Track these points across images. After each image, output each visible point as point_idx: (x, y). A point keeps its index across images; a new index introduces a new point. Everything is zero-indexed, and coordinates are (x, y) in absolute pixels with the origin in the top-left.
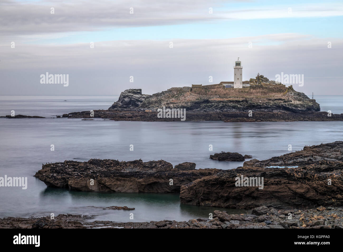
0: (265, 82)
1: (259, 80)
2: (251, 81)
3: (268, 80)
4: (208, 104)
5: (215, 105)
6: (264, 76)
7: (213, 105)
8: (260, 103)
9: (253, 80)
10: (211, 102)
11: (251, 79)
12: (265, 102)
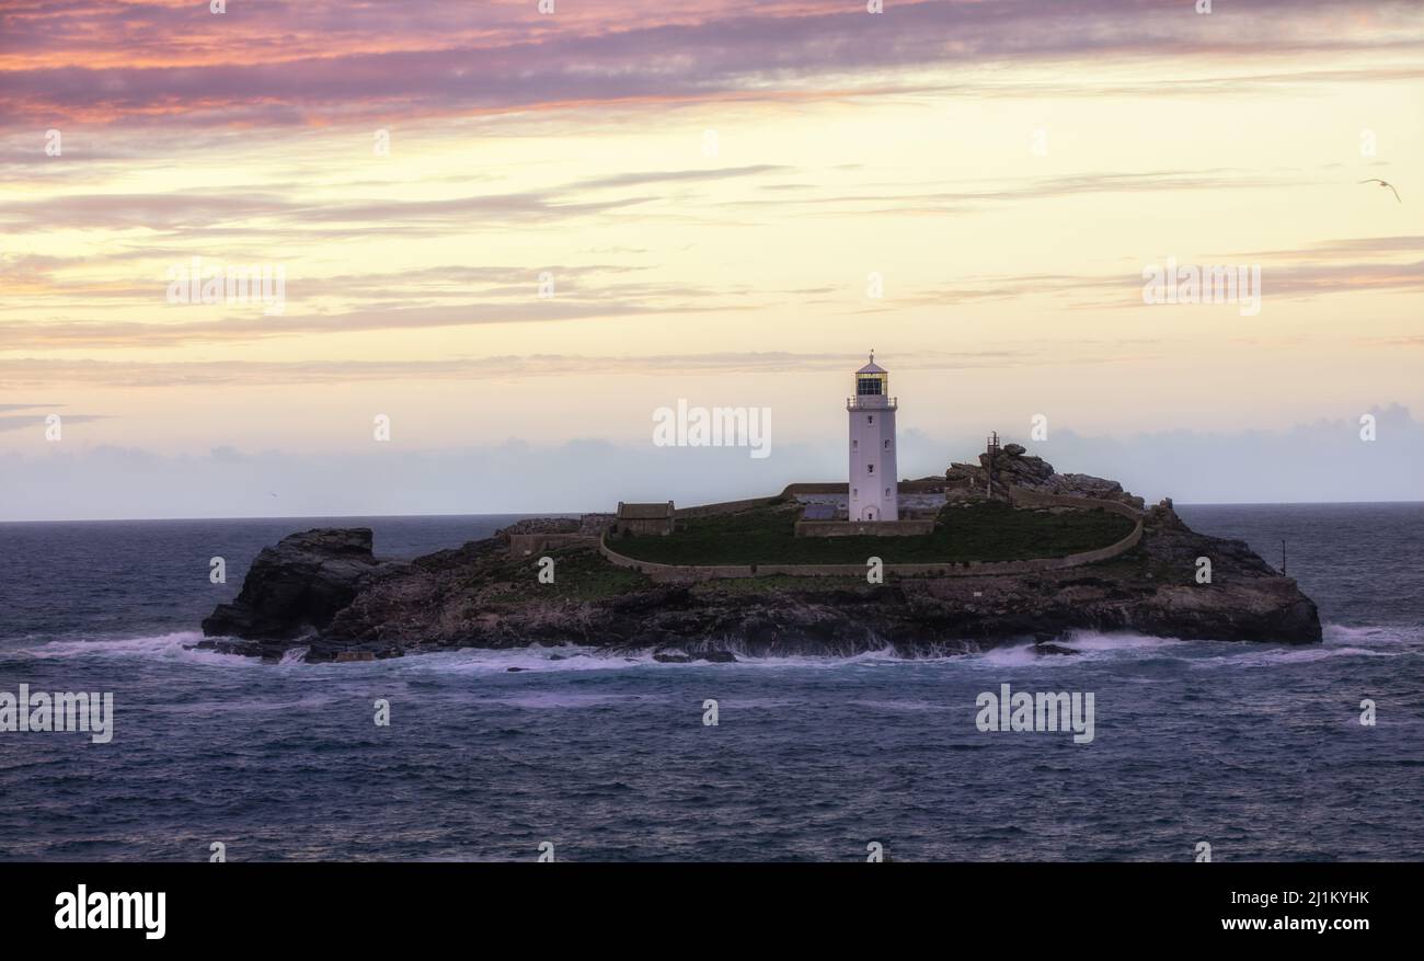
0: (1032, 481)
1: (999, 470)
2: (958, 474)
3: (1050, 470)
4: (683, 616)
5: (719, 621)
6: (1023, 450)
7: (707, 622)
8: (978, 602)
9: (963, 473)
10: (702, 604)
11: (954, 466)
12: (1004, 600)
